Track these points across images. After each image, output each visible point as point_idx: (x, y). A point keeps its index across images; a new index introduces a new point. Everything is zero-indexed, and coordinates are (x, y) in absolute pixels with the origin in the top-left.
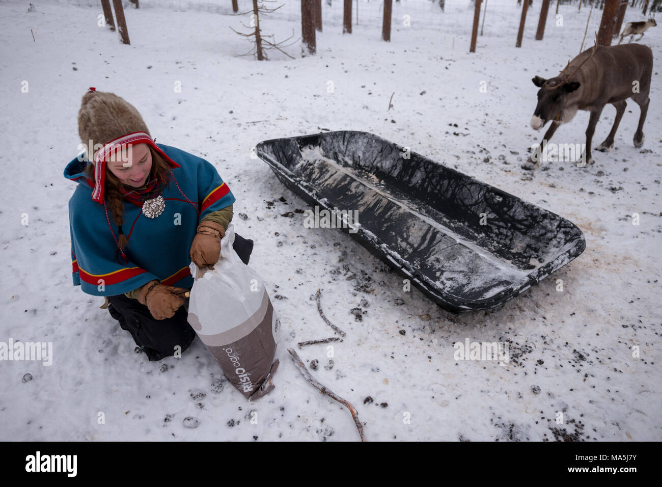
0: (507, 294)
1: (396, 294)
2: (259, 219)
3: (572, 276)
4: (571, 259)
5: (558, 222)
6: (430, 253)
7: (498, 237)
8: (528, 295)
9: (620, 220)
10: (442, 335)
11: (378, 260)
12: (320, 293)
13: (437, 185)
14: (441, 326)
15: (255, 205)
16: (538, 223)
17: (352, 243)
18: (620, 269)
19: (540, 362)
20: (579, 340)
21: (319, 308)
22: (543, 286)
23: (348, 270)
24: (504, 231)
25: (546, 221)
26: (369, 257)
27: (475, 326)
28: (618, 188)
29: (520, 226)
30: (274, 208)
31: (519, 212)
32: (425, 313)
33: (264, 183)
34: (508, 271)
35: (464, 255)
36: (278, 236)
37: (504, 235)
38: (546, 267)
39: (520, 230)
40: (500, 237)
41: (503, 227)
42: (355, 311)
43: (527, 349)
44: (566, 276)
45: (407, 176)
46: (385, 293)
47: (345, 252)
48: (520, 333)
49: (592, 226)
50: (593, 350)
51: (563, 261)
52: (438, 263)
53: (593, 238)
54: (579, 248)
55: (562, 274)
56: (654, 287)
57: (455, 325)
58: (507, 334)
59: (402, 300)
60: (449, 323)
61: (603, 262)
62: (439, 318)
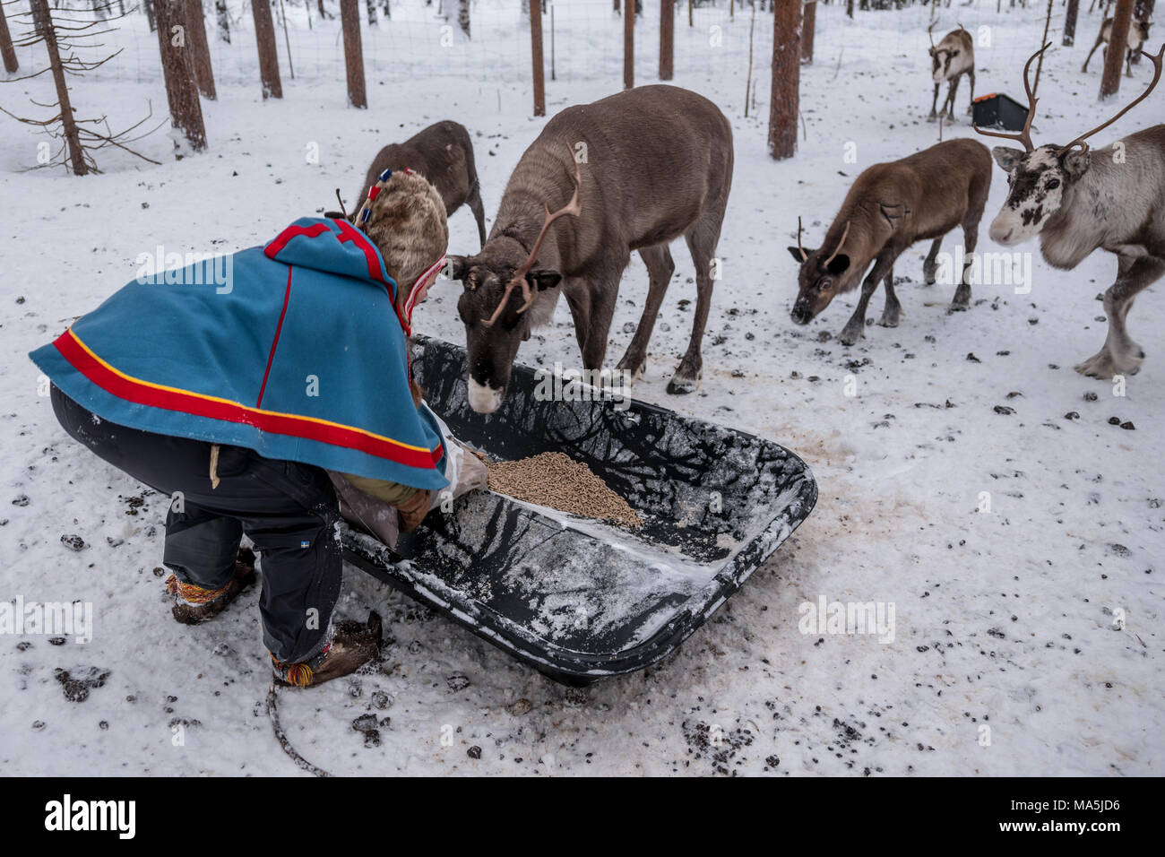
0: (681, 626)
1: (448, 664)
2: (110, 542)
3: (805, 561)
4: (795, 524)
5: (757, 450)
6: (511, 559)
7: (645, 500)
8: (725, 617)
9: (876, 426)
10: (561, 743)
11: (399, 595)
12: (276, 696)
14: (557, 721)
15: (100, 510)
16: (719, 457)
18: (894, 528)
19: (773, 761)
20: (841, 696)
21: (277, 732)
22: (752, 591)
24: (655, 485)
25: (734, 451)
27: (630, 708)
28: (861, 361)
29: (683, 470)
30: (146, 510)
31: (678, 440)
32: (518, 696)
34: (677, 573)
35: (581, 551)
36: (161, 575)
37: (657, 493)
38: (748, 552)
39: (685, 478)
40: (649, 498)
41: (652, 477)
42: (363, 723)
43: (742, 738)
44: (792, 561)
45: (436, 396)
46: (423, 667)
48: (723, 705)
49: (825, 447)
50: (870, 713)
51: (779, 533)
52: (529, 580)
53: (830, 472)
54: (806, 500)
55: (785, 559)
56: (961, 555)
57: (587, 711)
58: (696, 712)
59: (462, 677)
60: (572, 709)
61: (858, 520)
62: (550, 703)
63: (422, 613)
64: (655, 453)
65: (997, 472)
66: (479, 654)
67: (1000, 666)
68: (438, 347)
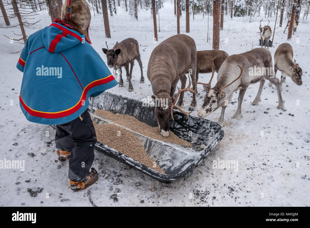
0: (192, 167)
1: (135, 180)
2: (42, 154)
3: (221, 150)
4: (219, 141)
5: (210, 124)
6: (150, 153)
7: (183, 137)
8: (203, 164)
10: (164, 197)
11: (122, 163)
12: (90, 191)
13: (148, 115)
14: (163, 192)
15: (39, 146)
17: (105, 156)
18: (242, 141)
19: (214, 198)
20: (230, 181)
21: (90, 200)
22: (209, 158)
23: (106, 173)
24: (186, 133)
25: (205, 124)
26: (117, 163)
27: (180, 188)
28: (234, 102)
29: (193, 129)
30: (52, 145)
31: (191, 122)
32: (153, 187)
33: (43, 131)
34: (191, 154)
35: (168, 150)
36: (57, 162)
37: (186, 135)
38: (208, 149)
39: (193, 131)
40: (184, 136)
41: (185, 131)
42: (113, 197)
43: (207, 193)
45: (130, 113)
46: (129, 181)
47: (102, 163)
48: (203, 185)
49: (226, 123)
50: (236, 185)
51: (215, 143)
52: (155, 158)
53: (227, 128)
54: (221, 135)
55: (217, 150)
56: (257, 147)
57: (170, 189)
58: (196, 187)
59: (139, 183)
60: (166, 189)
61: (234, 139)
62: (161, 188)
63: (128, 168)
64: (186, 125)
65: (265, 127)
66: (143, 177)
67: (265, 172)
68: (131, 100)
